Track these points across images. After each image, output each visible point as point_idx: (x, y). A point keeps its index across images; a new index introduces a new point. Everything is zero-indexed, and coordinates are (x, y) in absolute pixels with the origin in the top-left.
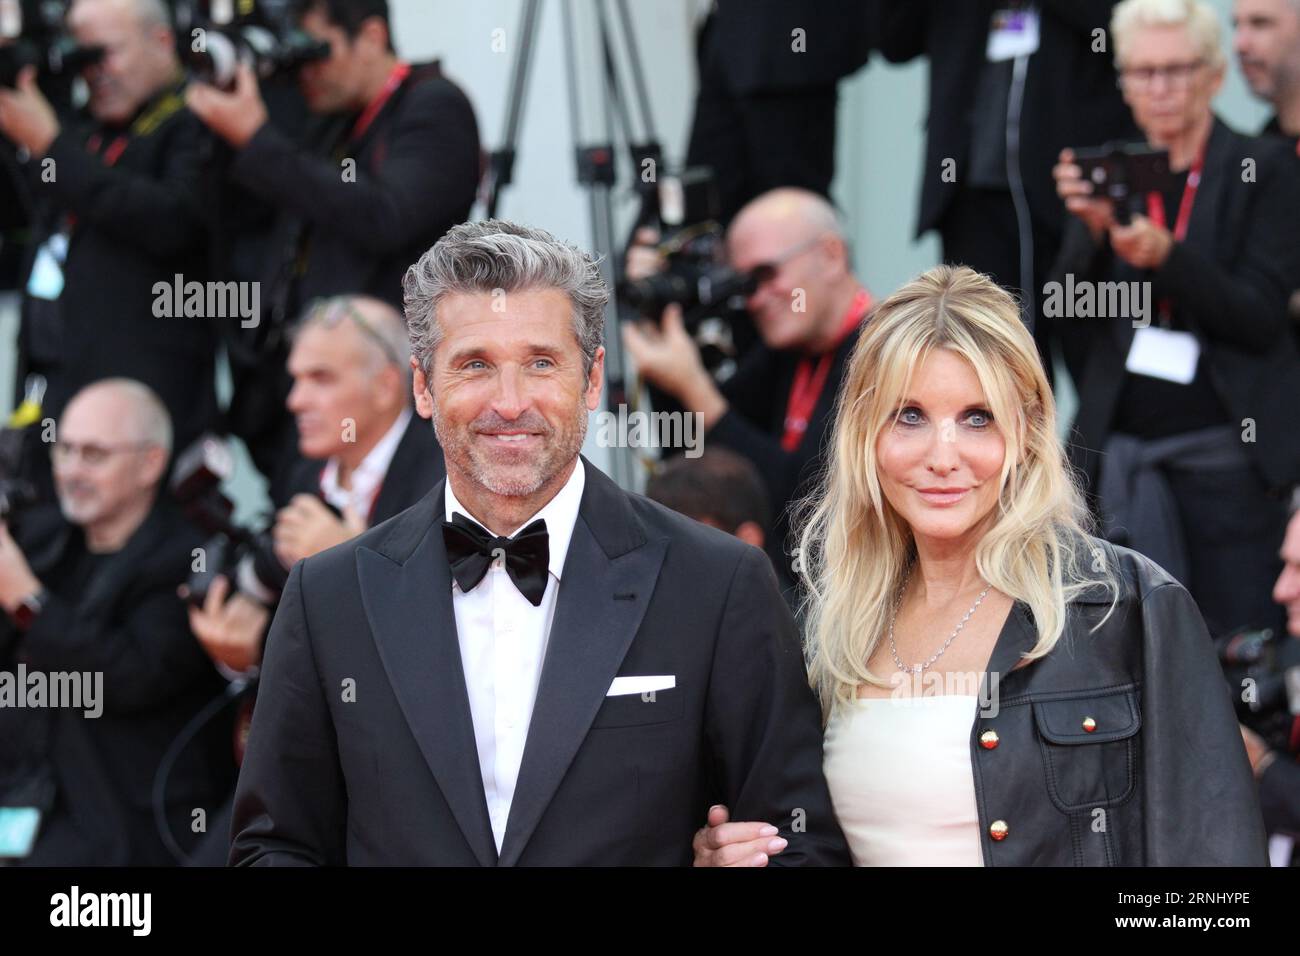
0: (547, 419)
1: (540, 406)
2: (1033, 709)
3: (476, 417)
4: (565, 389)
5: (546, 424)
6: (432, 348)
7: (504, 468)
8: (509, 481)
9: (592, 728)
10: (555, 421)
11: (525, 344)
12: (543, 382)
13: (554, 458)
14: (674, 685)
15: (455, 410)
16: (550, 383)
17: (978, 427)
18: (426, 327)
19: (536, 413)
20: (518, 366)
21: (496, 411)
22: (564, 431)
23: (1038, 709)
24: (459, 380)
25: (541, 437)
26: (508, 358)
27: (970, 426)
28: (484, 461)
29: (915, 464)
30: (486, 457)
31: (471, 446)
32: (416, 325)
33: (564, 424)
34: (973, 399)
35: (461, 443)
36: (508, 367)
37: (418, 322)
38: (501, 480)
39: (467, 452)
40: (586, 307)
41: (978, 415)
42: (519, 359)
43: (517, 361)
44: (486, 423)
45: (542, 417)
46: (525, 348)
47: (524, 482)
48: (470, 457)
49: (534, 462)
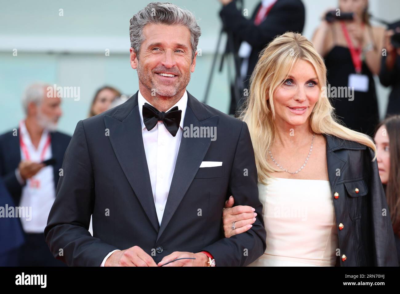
0: (180, 71)
1: (178, 65)
2: (344, 185)
3: (155, 67)
4: (187, 61)
5: (180, 72)
6: (141, 42)
7: (164, 86)
8: (166, 91)
9: (194, 178)
10: (183, 71)
11: (175, 43)
12: (180, 57)
13: (181, 85)
14: (221, 165)
15: (148, 64)
16: (183, 58)
17: (310, 87)
18: (139, 36)
19: (177, 68)
20: (172, 50)
21: (163, 65)
22: (185, 76)
24: (150, 54)
25: (177, 77)
26: (169, 47)
28: (157, 83)
29: (291, 98)
30: (158, 82)
31: (152, 78)
32: (134, 35)
33: (185, 73)
35: (149, 76)
36: (169, 50)
37: (135, 34)
38: (163, 90)
39: (151, 80)
40: (195, 35)
41: (311, 83)
42: (173, 48)
43: (172, 49)
44: (159, 69)
45: (178, 70)
46: (176, 44)
47: (171, 92)
48: (151, 82)
49: (174, 86)
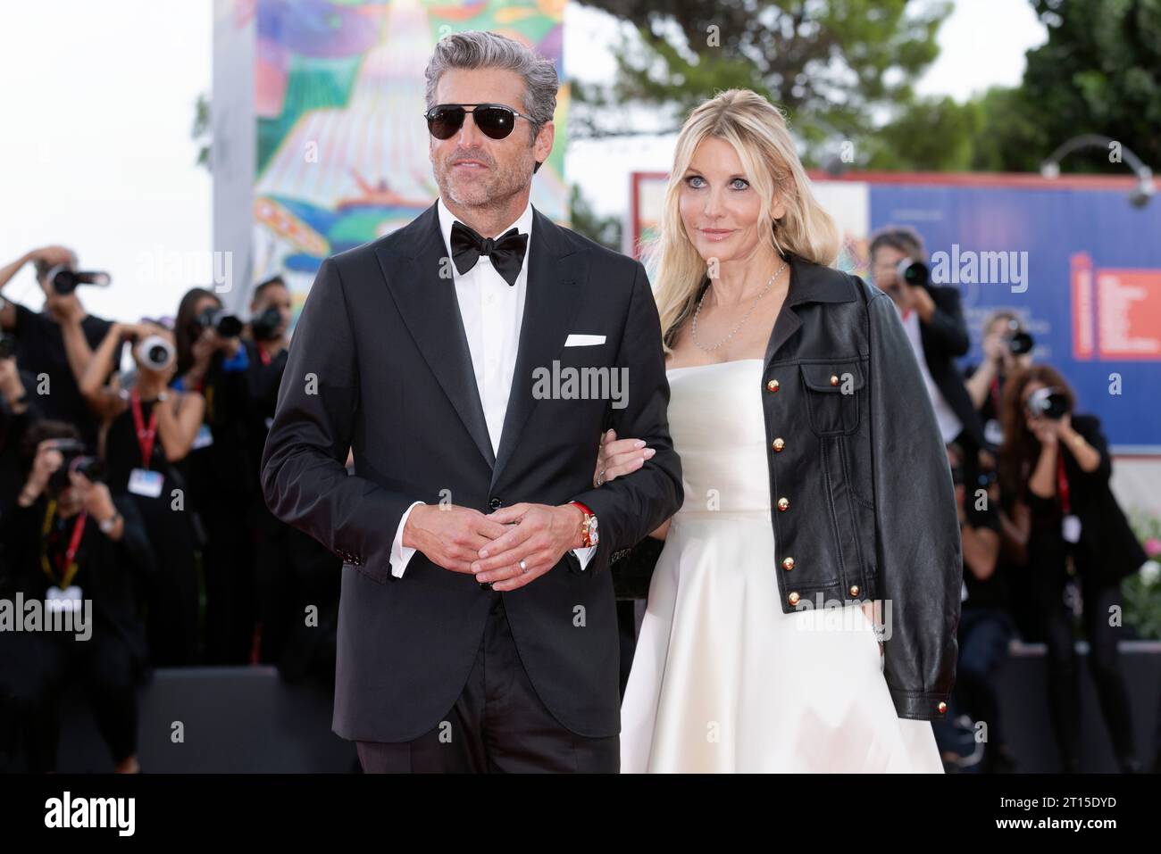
2: (800, 368)
14: (604, 342)
23: (803, 367)
27: (734, 190)
34: (734, 171)
41: (738, 182)
